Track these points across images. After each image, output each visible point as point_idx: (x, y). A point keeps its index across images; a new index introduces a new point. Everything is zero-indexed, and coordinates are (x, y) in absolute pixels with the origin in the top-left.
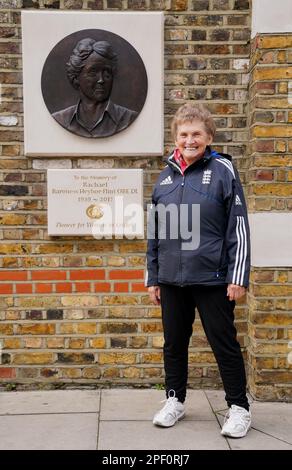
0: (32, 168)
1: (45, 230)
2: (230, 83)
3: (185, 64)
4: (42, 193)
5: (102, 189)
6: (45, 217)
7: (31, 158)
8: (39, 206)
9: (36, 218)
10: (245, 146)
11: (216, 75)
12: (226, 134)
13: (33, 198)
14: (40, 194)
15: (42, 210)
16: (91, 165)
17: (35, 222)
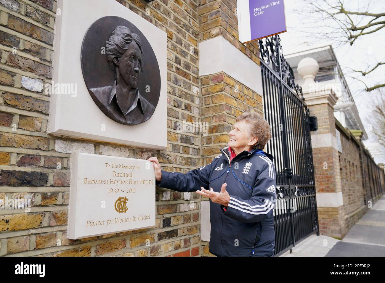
0: (54, 150)
1: (64, 232)
2: (192, 102)
3: (172, 78)
4: (64, 183)
5: (127, 179)
6: (65, 214)
7: (55, 137)
8: (60, 201)
9: (54, 216)
10: (199, 149)
11: (186, 93)
12: (192, 138)
13: (52, 189)
14: (62, 185)
15: (63, 205)
16: (111, 152)
17: (54, 222)
